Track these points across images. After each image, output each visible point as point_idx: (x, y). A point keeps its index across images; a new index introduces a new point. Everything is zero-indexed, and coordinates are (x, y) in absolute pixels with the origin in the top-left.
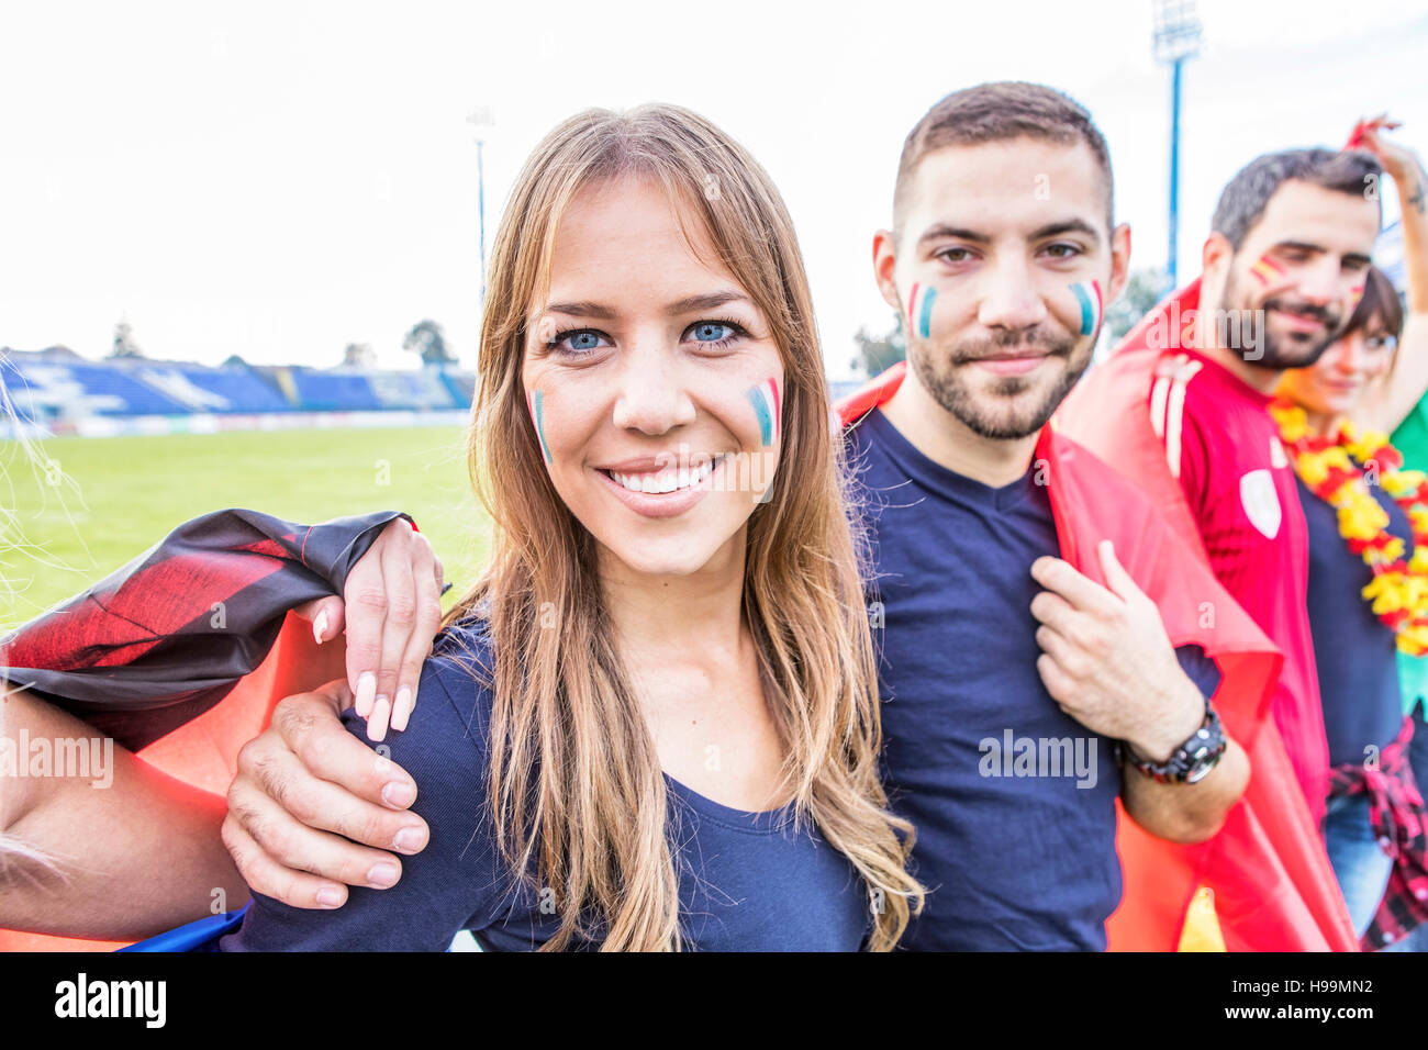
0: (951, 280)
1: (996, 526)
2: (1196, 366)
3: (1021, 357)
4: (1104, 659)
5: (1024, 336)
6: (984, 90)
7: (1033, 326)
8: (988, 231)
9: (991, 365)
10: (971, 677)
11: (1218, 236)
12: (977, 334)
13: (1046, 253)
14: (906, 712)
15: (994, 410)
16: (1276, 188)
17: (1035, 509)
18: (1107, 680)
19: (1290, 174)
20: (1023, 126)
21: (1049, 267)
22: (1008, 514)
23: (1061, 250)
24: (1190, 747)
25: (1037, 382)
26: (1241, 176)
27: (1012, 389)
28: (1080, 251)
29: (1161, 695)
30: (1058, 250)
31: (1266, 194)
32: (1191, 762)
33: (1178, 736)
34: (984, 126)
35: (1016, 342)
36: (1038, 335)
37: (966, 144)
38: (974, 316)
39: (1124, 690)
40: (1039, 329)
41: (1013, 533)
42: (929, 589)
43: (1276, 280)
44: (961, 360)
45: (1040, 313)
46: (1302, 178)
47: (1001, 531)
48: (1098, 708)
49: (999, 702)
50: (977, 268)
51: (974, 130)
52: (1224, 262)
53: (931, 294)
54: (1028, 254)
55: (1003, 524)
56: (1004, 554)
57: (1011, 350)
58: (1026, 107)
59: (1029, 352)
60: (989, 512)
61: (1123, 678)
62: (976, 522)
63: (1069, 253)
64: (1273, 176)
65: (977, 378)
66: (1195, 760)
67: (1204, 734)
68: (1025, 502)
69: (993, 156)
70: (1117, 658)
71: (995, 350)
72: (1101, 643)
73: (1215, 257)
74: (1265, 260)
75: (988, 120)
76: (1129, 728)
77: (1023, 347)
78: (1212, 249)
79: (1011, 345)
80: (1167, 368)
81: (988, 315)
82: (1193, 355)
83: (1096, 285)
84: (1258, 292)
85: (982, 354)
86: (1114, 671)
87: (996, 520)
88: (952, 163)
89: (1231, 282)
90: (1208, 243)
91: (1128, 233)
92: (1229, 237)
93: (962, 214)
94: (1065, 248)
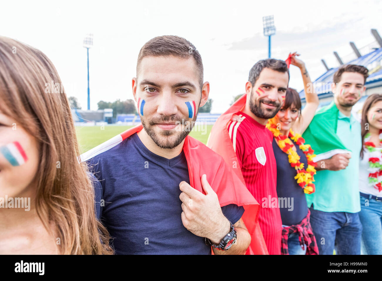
0: (150, 98)
1: (169, 171)
2: (244, 118)
3: (169, 124)
4: (198, 214)
5: (170, 118)
6: (161, 38)
7: (174, 115)
8: (160, 84)
9: (161, 126)
10: (158, 221)
11: (249, 82)
12: (157, 116)
13: (179, 91)
14: (136, 234)
15: (163, 140)
16: (262, 69)
17: (182, 165)
18: (199, 220)
19: (265, 66)
20: (171, 52)
21: (179, 96)
22: (173, 167)
23: (184, 91)
24: (225, 239)
25: (175, 132)
26: (254, 66)
27: (167, 134)
28: (189, 91)
29: (215, 224)
30: (183, 91)
31: (260, 71)
32: (225, 244)
33: (221, 236)
34: (159, 50)
35: (168, 120)
36: (175, 118)
37: (154, 55)
38: (156, 110)
39: (204, 223)
40: (175, 116)
41: (174, 173)
42: (145, 192)
43: (262, 94)
44: (153, 124)
45: (175, 111)
46: (268, 67)
47: (170, 173)
48: (196, 229)
49: (167, 228)
50: (158, 95)
51: (157, 51)
52: (250, 89)
53: (143, 102)
54: (172, 92)
55: (171, 170)
56: (171, 180)
57: (167, 122)
58: (172, 45)
59: (172, 123)
60: (166, 167)
61: (203, 220)
62: (162, 170)
63: (186, 92)
64: (261, 66)
65: (158, 129)
66: (226, 243)
67: (229, 235)
68: (179, 163)
69: (162, 60)
70: (201, 213)
71: (162, 122)
72: (196, 209)
73: (249, 87)
74: (259, 89)
75: (161, 48)
76: (206, 234)
77: (170, 121)
78: (248, 85)
79: (166, 121)
80: (235, 118)
81: (160, 111)
82: (244, 115)
83: (194, 103)
84: (258, 98)
85: (158, 122)
86: (200, 217)
87: (169, 169)
88: (150, 61)
89: (252, 95)
90: (247, 83)
91: (208, 85)
92: (251, 82)
93: (152, 77)
94: (185, 90)
